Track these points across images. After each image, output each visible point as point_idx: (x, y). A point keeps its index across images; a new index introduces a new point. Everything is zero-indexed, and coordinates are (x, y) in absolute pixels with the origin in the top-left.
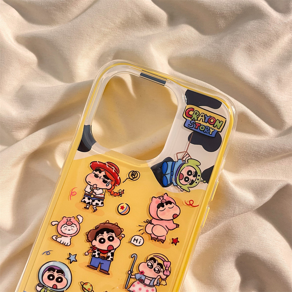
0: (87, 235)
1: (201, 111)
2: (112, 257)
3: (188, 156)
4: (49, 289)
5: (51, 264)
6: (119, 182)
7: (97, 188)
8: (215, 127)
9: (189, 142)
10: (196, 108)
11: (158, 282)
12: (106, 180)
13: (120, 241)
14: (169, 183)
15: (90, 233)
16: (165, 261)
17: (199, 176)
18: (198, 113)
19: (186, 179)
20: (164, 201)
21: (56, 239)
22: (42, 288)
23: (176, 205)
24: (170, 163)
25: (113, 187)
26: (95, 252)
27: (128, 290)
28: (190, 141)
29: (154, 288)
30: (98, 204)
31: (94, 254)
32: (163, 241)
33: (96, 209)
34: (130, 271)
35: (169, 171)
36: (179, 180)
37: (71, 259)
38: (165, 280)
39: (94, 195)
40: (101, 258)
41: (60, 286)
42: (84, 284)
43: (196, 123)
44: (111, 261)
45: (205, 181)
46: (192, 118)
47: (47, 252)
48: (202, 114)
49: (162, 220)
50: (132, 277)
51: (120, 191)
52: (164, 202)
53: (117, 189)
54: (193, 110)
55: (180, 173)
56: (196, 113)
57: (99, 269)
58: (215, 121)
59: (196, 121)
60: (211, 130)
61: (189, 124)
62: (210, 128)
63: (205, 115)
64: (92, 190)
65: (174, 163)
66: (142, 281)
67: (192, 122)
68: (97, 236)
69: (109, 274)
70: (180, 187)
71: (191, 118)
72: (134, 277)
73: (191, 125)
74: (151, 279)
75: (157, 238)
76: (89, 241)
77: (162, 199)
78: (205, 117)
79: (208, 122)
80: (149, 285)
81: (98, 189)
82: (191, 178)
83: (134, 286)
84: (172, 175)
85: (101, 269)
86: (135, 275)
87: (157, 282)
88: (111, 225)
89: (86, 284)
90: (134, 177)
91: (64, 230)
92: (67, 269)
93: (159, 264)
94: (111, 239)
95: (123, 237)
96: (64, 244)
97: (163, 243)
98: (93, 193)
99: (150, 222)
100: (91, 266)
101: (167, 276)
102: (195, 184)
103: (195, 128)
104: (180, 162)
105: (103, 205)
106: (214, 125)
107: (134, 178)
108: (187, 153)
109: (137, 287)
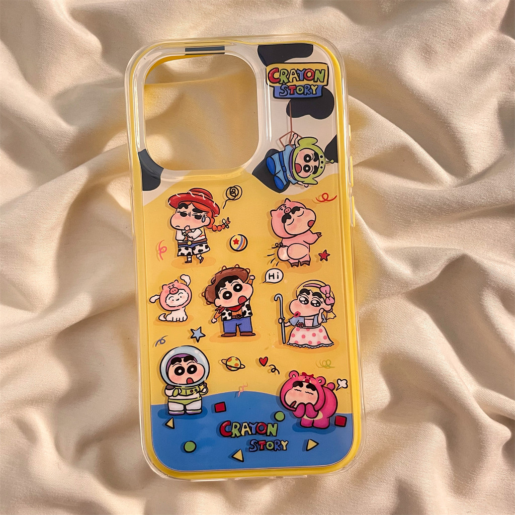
0: (205, 297)
2: (250, 311)
3: (296, 136)
4: (183, 387)
5: (172, 354)
6: (218, 210)
7: (191, 230)
8: (317, 82)
9: (289, 118)
10: (280, 66)
11: (323, 317)
12: (199, 214)
13: (251, 285)
14: (285, 183)
15: (207, 292)
16: (322, 286)
17: (321, 157)
18: (286, 73)
19: (307, 169)
20: (288, 211)
21: (166, 318)
22: (173, 390)
23: (306, 209)
24: (276, 157)
25: (212, 220)
27: (288, 343)
28: (291, 115)
29: (321, 327)
30: (202, 250)
31: (223, 317)
32: (308, 263)
33: (202, 258)
34: (281, 318)
35: (278, 168)
36: (297, 174)
37: (196, 336)
38: (331, 311)
39: (191, 241)
40: (236, 318)
41: (195, 377)
42: (227, 360)
43: (288, 86)
44: (250, 317)
45: (332, 161)
46: (281, 82)
47: (160, 340)
48: (292, 71)
49: (295, 235)
50: (286, 325)
51: (224, 222)
53: (218, 221)
54: (277, 70)
55: (295, 164)
56: (283, 72)
57: (238, 333)
58: (314, 73)
59: (289, 84)
60: (314, 88)
61: (280, 93)
62: (310, 86)
63: (296, 71)
64: (187, 235)
65: (280, 154)
66: (301, 325)
67: (283, 87)
68: (219, 292)
69: (255, 335)
70: (302, 182)
71: (279, 82)
72: (289, 324)
73: (283, 92)
74: (312, 318)
75: (299, 261)
76: (209, 303)
77: (284, 208)
78: (297, 74)
79: (304, 78)
80: (313, 326)
82: (312, 164)
83: (294, 336)
84: (285, 172)
85: (241, 332)
86: (289, 322)
87: (322, 318)
88: (230, 270)
89: (229, 359)
90: (234, 195)
91: (171, 302)
92: (197, 351)
93: (314, 294)
94: (238, 289)
95: (253, 280)
97: (309, 265)
98: (189, 239)
99: (281, 245)
100: (226, 335)
101: (332, 305)
102: (320, 170)
103: (290, 94)
104: (289, 149)
105: (208, 249)
106: (314, 79)
107: (235, 197)
108: (293, 133)
109: (299, 336)
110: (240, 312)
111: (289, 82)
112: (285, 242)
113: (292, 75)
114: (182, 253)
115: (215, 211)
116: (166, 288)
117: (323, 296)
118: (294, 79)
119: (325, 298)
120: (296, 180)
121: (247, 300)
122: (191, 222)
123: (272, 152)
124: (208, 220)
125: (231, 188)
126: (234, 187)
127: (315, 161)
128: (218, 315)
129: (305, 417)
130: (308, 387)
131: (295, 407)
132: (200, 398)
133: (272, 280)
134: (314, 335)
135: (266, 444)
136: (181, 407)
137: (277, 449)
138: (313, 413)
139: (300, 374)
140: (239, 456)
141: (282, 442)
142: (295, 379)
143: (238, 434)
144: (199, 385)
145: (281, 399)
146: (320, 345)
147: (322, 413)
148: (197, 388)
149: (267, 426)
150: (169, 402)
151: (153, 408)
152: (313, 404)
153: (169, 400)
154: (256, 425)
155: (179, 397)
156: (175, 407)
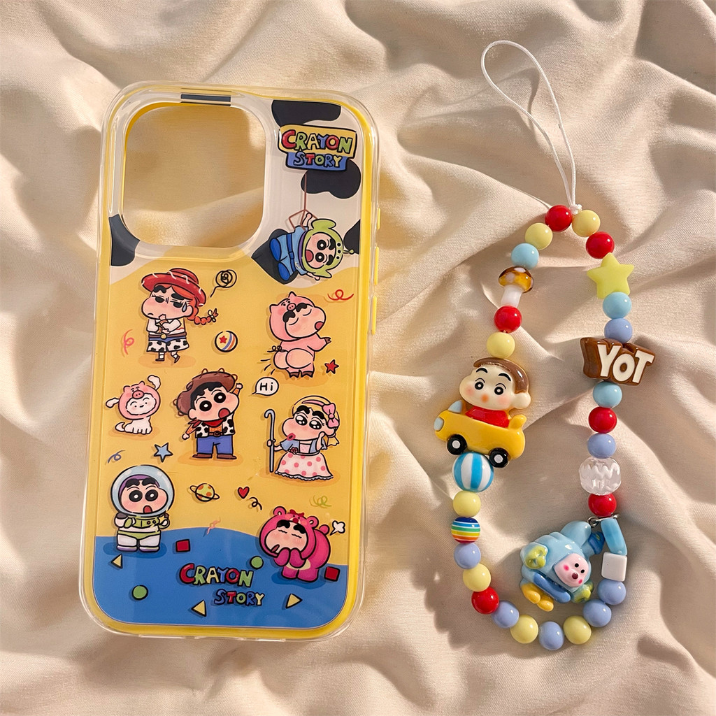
0: (177, 405)
1: (308, 131)
2: (232, 428)
3: (309, 216)
4: (138, 516)
5: (128, 474)
6: (204, 298)
7: (167, 320)
8: (341, 152)
9: (304, 192)
10: (298, 128)
12: (179, 301)
13: (237, 396)
14: (291, 273)
15: (180, 400)
16: (325, 404)
17: (339, 245)
18: (305, 137)
19: (320, 257)
21: (124, 428)
22: (125, 520)
23: (315, 307)
24: (283, 239)
25: (195, 310)
26: (200, 429)
27: (276, 472)
28: (305, 189)
29: (320, 455)
30: (179, 347)
31: (198, 433)
32: (311, 374)
33: (178, 356)
34: (270, 440)
35: (285, 253)
36: (307, 262)
37: (161, 454)
38: (333, 436)
39: (166, 334)
40: (213, 436)
42: (198, 487)
43: (306, 154)
44: (232, 435)
45: (352, 251)
46: (297, 148)
47: (115, 456)
48: (312, 136)
49: (298, 338)
50: (276, 449)
51: (210, 313)
52: (292, 308)
53: (203, 312)
54: (293, 132)
55: (306, 250)
56: (301, 136)
57: (215, 454)
58: (338, 141)
59: (306, 152)
60: (337, 160)
61: (295, 161)
62: (333, 156)
63: (317, 137)
64: (161, 326)
65: (289, 236)
66: (295, 451)
67: (299, 154)
68: (195, 402)
69: (236, 458)
70: (312, 273)
71: (294, 148)
72: (279, 448)
73: (298, 160)
74: (310, 442)
75: (300, 371)
76: (181, 413)
77: (287, 304)
78: (317, 139)
79: (326, 146)
80: (309, 453)
81: (170, 321)
82: (327, 252)
83: (284, 463)
84: (292, 259)
85: (218, 454)
86: (281, 445)
87: (322, 444)
88: (212, 375)
89: (200, 486)
90: (226, 281)
91: (133, 409)
92: (160, 473)
93: (315, 413)
94: (220, 399)
95: (240, 389)
96: (141, 433)
97: (312, 376)
98: (164, 331)
99: (279, 349)
100: (199, 455)
101: (336, 428)
102: (336, 261)
103: (307, 164)
105: (187, 346)
106: (337, 148)
107: (227, 284)
108: (306, 213)
109: (290, 464)
110: (219, 429)
111: (307, 148)
112: (285, 346)
113: (312, 140)
114: (152, 348)
115: (200, 300)
116: (128, 390)
117: (326, 416)
118: (314, 146)
119: (327, 419)
120: (305, 270)
121: (230, 414)
122: (169, 310)
123: (279, 232)
124: (189, 310)
125: (223, 272)
126: (227, 271)
127: (331, 249)
128: (191, 429)
129: (288, 566)
130: (295, 528)
131: (277, 552)
132: (159, 532)
133: (264, 391)
134: (310, 464)
135: (236, 596)
136: (133, 542)
137: (250, 603)
138: (299, 561)
139: (288, 511)
140: (200, 608)
141: (257, 595)
142: (281, 517)
143: (202, 581)
144: (159, 516)
145: (261, 541)
146: (315, 478)
147: (310, 561)
148: (156, 519)
149: (240, 573)
150: (118, 534)
151: (98, 540)
152: (300, 550)
153: (119, 532)
154: (225, 571)
155: (132, 529)
156: (126, 541)
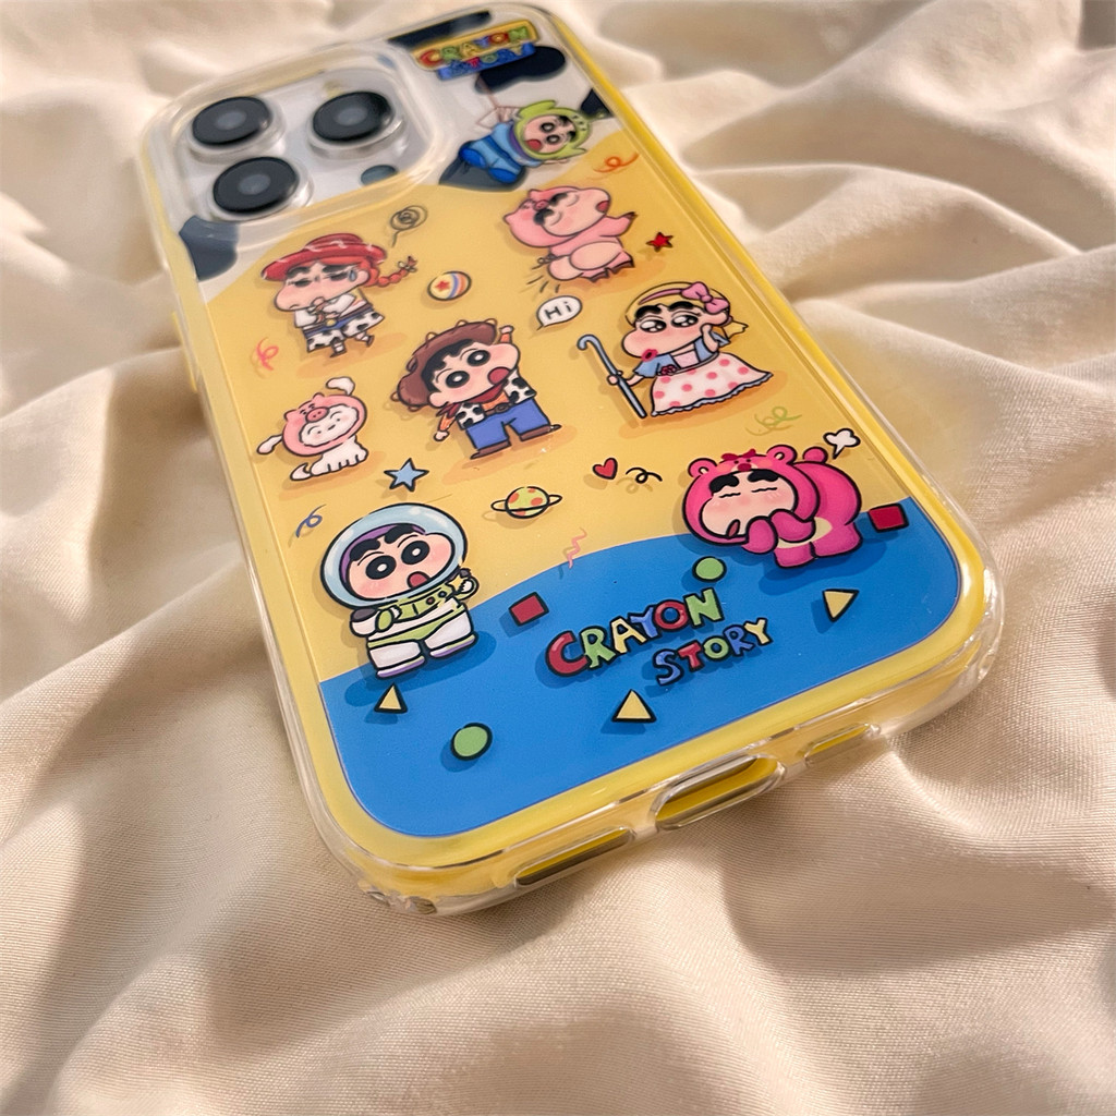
0: (400, 399)
2: (527, 389)
3: (508, 110)
4: (402, 599)
5: (347, 538)
6: (381, 253)
7: (328, 301)
10: (440, 46)
11: (717, 337)
12: (339, 272)
13: (511, 343)
14: (516, 172)
15: (403, 391)
16: (682, 290)
17: (576, 117)
19: (553, 140)
20: (541, 205)
21: (310, 472)
22: (375, 616)
23: (582, 190)
24: (479, 146)
25: (373, 271)
26: (463, 415)
27: (654, 413)
31: (462, 421)
33: (370, 337)
34: (612, 374)
35: (492, 156)
36: (536, 152)
37: (404, 480)
38: (729, 320)
39: (333, 319)
40: (495, 413)
41: (429, 566)
42: (507, 501)
44: (532, 397)
45: (601, 116)
47: (307, 521)
49: (576, 234)
50: (630, 382)
51: (403, 265)
52: (544, 206)
54: (434, 51)
55: (524, 142)
64: (320, 313)
65: (487, 139)
68: (434, 381)
69: (559, 427)
70: (553, 159)
75: (607, 269)
76: (414, 407)
77: (531, 205)
80: (700, 361)
81: (333, 301)
82: (561, 130)
83: (662, 395)
85: (520, 435)
86: (637, 373)
87: (715, 340)
89: (512, 496)
90: (409, 221)
91: (315, 437)
92: (416, 511)
93: (673, 307)
94: (479, 359)
95: (510, 333)
96: (348, 465)
97: (633, 266)
98: (328, 316)
99: (552, 257)
101: (727, 310)
104: (503, 129)
107: (413, 222)
108: (501, 109)
110: (502, 399)
114: (317, 345)
115: (375, 257)
116: (294, 417)
117: (695, 303)
120: (537, 160)
121: (510, 371)
122: (326, 288)
124: (363, 275)
125: (399, 213)
126: (406, 210)
128: (446, 422)
129: (782, 545)
130: (752, 479)
131: (742, 531)
132: (462, 608)
133: (555, 318)
134: (712, 376)
135: (704, 649)
136: (412, 650)
138: (801, 528)
139: (718, 460)
140: (633, 709)
141: (749, 627)
142: (708, 476)
144: (447, 581)
146: (737, 390)
147: (825, 518)
148: (444, 588)
149: (685, 604)
150: (369, 649)
152: (789, 506)
154: (649, 613)
155: (397, 628)
